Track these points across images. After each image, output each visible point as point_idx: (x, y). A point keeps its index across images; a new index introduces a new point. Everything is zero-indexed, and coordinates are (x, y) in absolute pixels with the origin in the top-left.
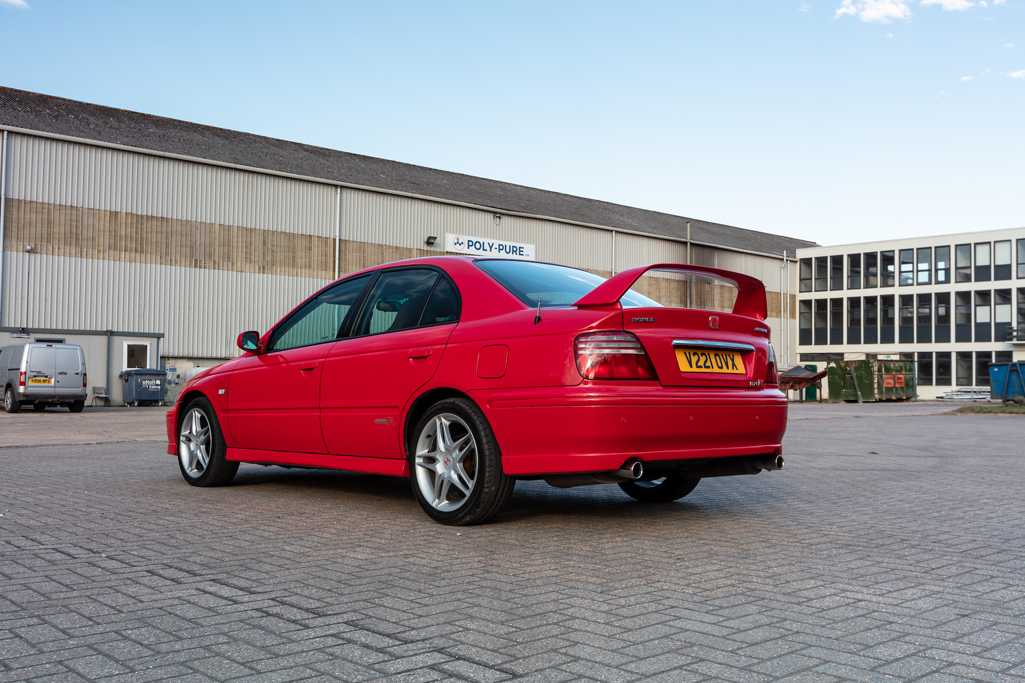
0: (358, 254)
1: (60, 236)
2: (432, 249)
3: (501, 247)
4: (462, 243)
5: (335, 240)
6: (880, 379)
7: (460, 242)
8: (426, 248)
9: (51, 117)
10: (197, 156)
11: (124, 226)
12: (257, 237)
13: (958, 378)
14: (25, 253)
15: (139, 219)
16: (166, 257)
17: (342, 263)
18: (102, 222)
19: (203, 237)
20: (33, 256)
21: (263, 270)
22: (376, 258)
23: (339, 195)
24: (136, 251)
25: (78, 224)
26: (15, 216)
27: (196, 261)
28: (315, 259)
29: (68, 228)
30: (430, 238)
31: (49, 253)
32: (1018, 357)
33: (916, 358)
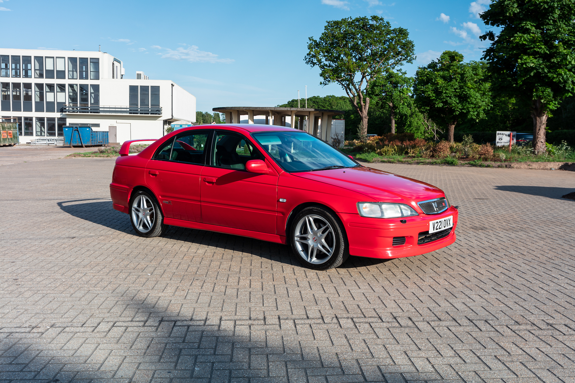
13: (36, 132)
32: (69, 121)
33: (12, 120)
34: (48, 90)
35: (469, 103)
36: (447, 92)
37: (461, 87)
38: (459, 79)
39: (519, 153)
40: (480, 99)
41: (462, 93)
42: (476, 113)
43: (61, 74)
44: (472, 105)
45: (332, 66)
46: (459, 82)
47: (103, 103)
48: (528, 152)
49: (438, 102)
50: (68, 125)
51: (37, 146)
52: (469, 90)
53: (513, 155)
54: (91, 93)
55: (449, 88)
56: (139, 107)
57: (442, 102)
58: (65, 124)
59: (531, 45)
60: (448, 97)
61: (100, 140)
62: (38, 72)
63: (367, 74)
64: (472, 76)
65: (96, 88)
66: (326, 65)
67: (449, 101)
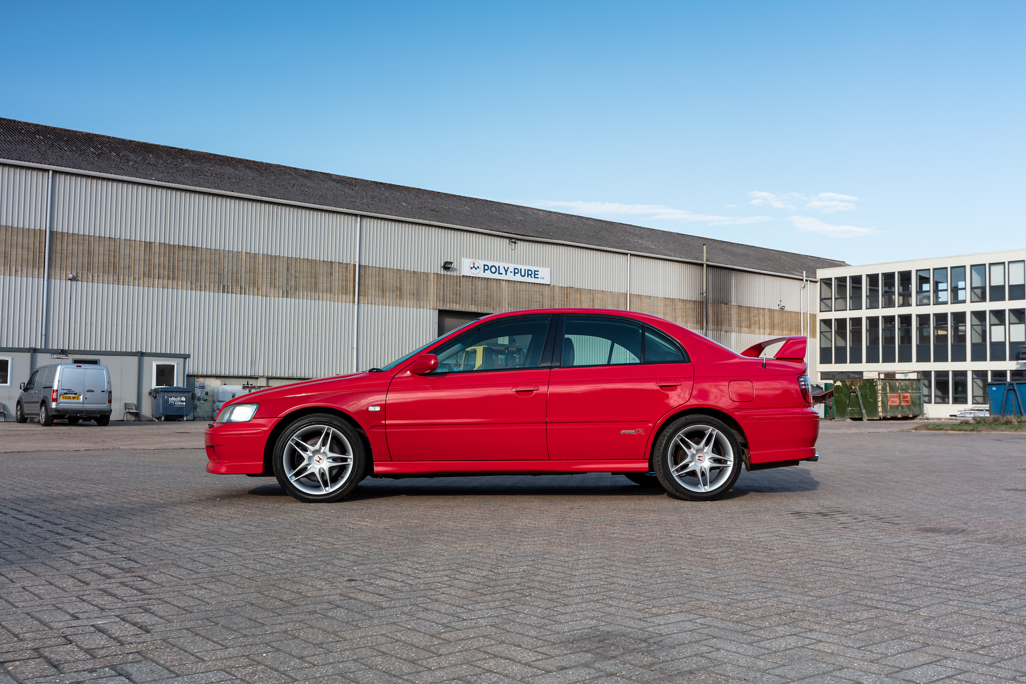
0: (377, 279)
1: (99, 265)
2: (449, 273)
3: (516, 271)
4: (478, 267)
5: (355, 266)
6: (884, 397)
7: (476, 266)
8: (443, 272)
9: (94, 156)
10: (225, 190)
11: (158, 255)
12: (281, 264)
13: (973, 397)
14: (67, 281)
15: (171, 249)
16: (196, 283)
17: (362, 287)
18: (137, 252)
19: (230, 265)
20: (74, 283)
21: (287, 294)
22: (395, 283)
23: (359, 224)
24: (168, 278)
25: (115, 253)
26: (59, 248)
27: (224, 286)
28: (336, 284)
29: (106, 257)
30: (446, 263)
31: (89, 280)
34: (995, 321)
43: (1018, 292)
62: (978, 292)
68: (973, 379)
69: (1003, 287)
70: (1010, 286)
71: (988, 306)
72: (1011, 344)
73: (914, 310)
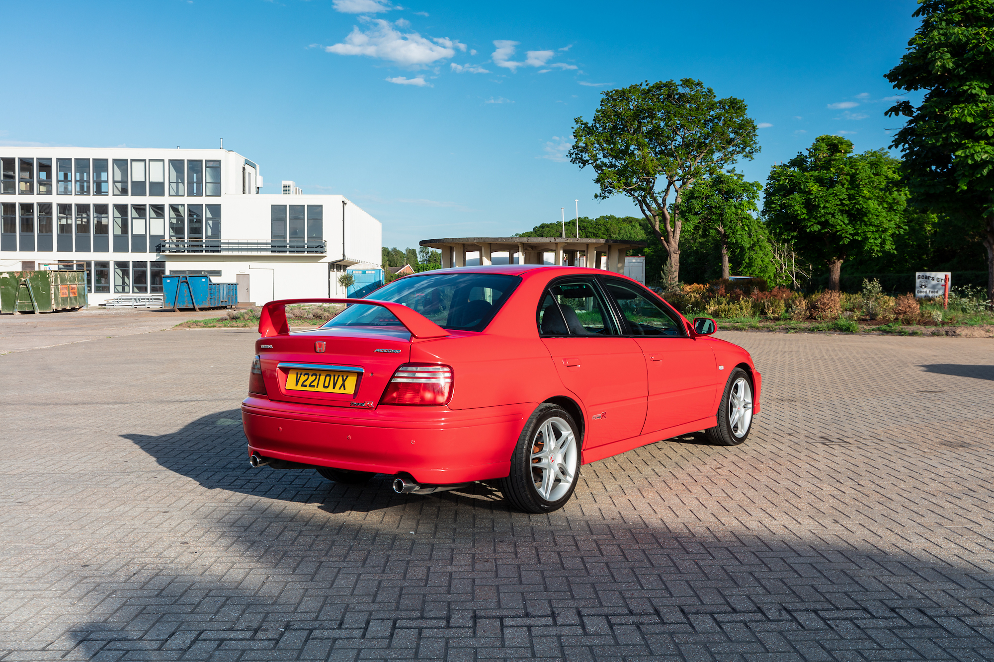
13: (115, 286)
32: (170, 267)
33: (75, 266)
34: (135, 215)
35: (866, 225)
36: (827, 205)
37: (851, 197)
38: (847, 183)
39: (964, 310)
40: (885, 217)
41: (854, 206)
42: (879, 241)
43: (157, 189)
44: (871, 227)
45: (615, 166)
46: (847, 189)
47: (227, 235)
48: (981, 308)
49: (812, 223)
50: (167, 273)
51: (117, 309)
52: (866, 202)
53: (953, 313)
54: (207, 219)
55: (830, 199)
56: (288, 242)
57: (819, 223)
58: (163, 272)
59: (981, 122)
60: (829, 213)
61: (223, 298)
62: (119, 185)
63: (676, 178)
64: (870, 177)
65: (216, 210)
66: (605, 165)
67: (832, 221)
68: (115, 269)
69: (145, 182)
70: (150, 183)
71: (130, 200)
72: (151, 236)
73: (55, 199)
